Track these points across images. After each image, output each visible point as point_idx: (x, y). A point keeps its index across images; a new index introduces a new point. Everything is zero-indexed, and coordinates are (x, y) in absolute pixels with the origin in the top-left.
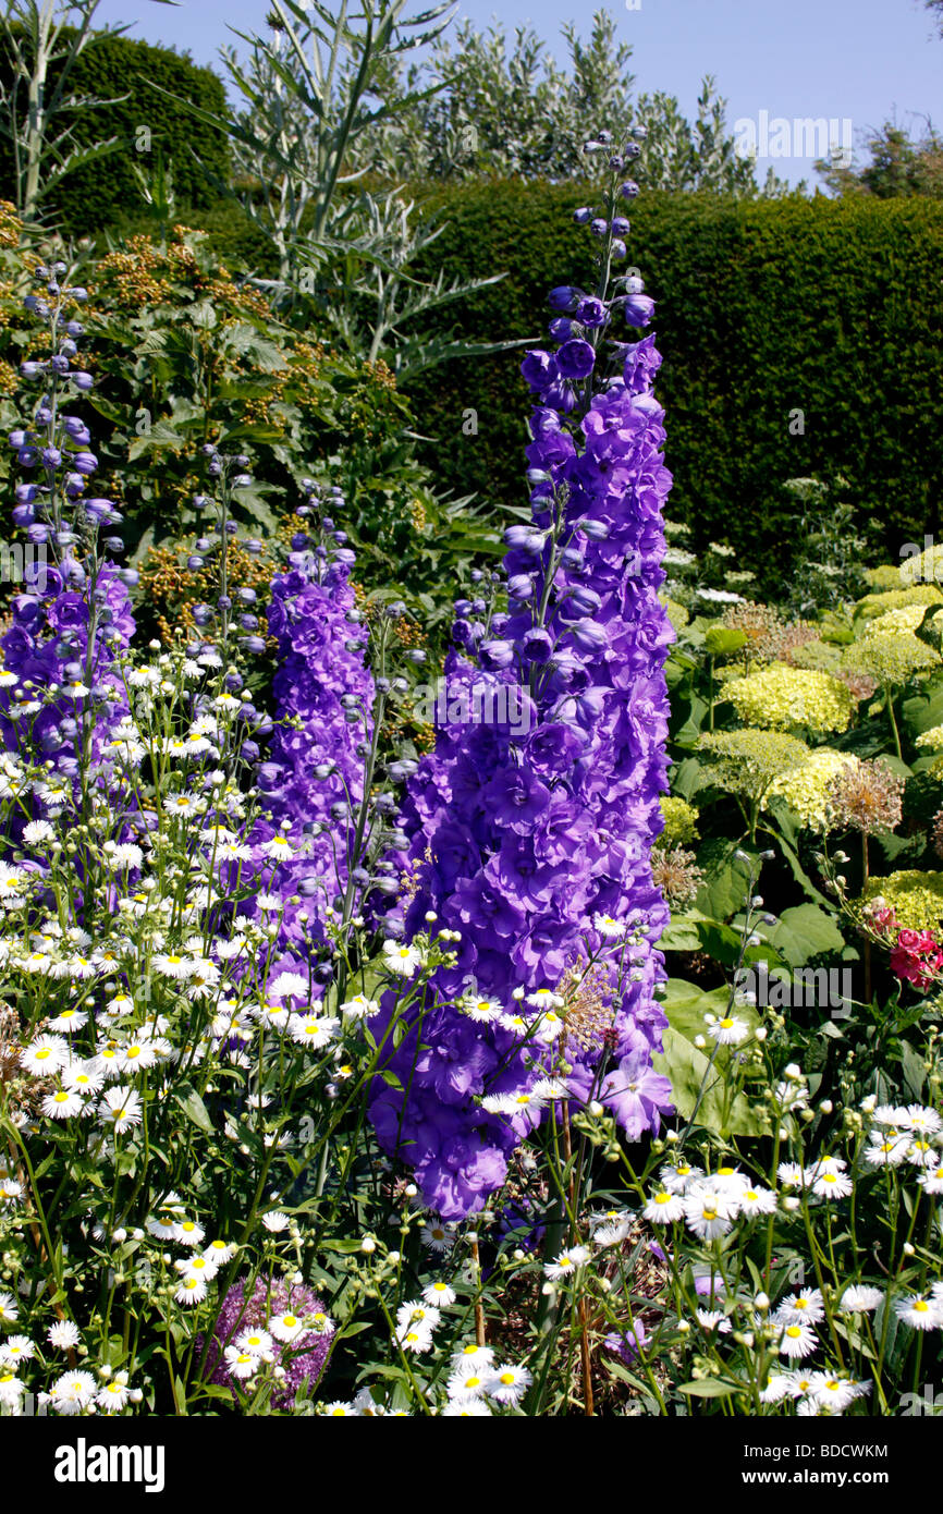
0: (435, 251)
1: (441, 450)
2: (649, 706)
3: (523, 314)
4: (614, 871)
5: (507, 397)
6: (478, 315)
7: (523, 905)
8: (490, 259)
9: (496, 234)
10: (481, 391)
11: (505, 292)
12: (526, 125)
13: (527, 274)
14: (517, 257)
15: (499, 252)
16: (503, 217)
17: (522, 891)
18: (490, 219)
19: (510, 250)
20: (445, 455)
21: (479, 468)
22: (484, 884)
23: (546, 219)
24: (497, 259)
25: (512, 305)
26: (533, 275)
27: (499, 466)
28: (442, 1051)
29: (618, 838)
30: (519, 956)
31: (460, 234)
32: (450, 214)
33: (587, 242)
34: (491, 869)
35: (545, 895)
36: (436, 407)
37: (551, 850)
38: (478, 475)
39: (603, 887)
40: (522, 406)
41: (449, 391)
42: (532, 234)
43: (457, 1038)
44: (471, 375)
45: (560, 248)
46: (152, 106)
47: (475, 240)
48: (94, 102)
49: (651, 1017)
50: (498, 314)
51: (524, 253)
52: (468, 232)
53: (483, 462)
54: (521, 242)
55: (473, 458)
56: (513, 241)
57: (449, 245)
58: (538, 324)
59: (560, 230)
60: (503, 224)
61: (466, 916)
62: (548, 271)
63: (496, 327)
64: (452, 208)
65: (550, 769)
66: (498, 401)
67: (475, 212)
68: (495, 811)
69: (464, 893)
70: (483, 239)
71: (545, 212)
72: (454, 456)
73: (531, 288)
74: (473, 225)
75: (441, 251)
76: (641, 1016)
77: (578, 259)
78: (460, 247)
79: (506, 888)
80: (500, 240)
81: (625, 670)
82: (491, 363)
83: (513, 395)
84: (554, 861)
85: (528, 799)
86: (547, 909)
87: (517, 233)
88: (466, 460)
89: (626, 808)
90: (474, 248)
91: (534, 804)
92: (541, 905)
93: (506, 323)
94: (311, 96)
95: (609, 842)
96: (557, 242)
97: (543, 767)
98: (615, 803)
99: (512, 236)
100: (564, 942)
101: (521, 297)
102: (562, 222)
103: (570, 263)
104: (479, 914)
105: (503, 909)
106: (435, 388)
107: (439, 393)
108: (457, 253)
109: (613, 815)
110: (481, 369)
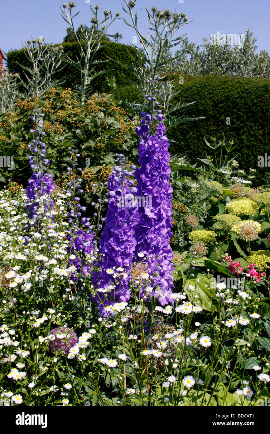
0: (191, 94)
1: (191, 144)
2: (166, 207)
3: (213, 110)
4: (158, 244)
5: (208, 131)
6: (201, 110)
7: (118, 249)
8: (205, 96)
9: (207, 89)
10: (201, 129)
11: (208, 104)
12: (226, 60)
13: (214, 100)
14: (211, 95)
15: (207, 94)
16: (209, 85)
17: (118, 246)
18: (206, 86)
19: (210, 93)
20: (192, 145)
21: (200, 149)
22: (110, 244)
23: (219, 85)
24: (207, 96)
25: (210, 108)
26: (215, 100)
27: (205, 148)
28: (102, 280)
29: (159, 237)
30: (117, 260)
31: (198, 90)
32: (196, 85)
33: (229, 91)
34: (111, 241)
35: (123, 247)
36: (190, 133)
37: (123, 237)
38: (200, 150)
39: (155, 248)
40: (212, 133)
41: (194, 129)
42: (216, 89)
43: (105, 278)
44: (199, 125)
45: (222, 93)
46: (125, 59)
47: (201, 91)
48: (101, 62)
49: (168, 278)
50: (206, 110)
51: (213, 94)
52: (200, 89)
53: (201, 147)
54: (213, 91)
55: (199, 146)
56: (211, 91)
57: (195, 93)
58: (216, 112)
59: (223, 88)
60: (209, 87)
61: (106, 251)
62: (219, 99)
63: (206, 113)
64: (197, 83)
65: (123, 219)
66: (206, 132)
67: (202, 84)
68: (111, 228)
69: (106, 246)
70: (203, 91)
71: (219, 84)
72: (194, 146)
73: (215, 103)
74: (201, 87)
75: (193, 94)
76: (166, 278)
77: (227, 96)
78: (198, 93)
79: (114, 245)
80: (208, 91)
81: (159, 198)
82: (204, 122)
83: (209, 130)
84: (124, 239)
85: (118, 226)
86: (124, 250)
87: (212, 89)
88: (197, 147)
89: (160, 230)
90: (201, 93)
91: (119, 227)
92: (122, 249)
93: (208, 112)
94: (148, 59)
95: (157, 238)
96: (222, 91)
97: (121, 219)
98: (158, 229)
99: (211, 90)
100: (129, 258)
101: (212, 106)
102: (223, 86)
103: (225, 97)
104: (109, 250)
105: (114, 250)
106: (190, 128)
107: (191, 130)
108: (197, 95)
109: (157, 231)
110: (202, 124)
